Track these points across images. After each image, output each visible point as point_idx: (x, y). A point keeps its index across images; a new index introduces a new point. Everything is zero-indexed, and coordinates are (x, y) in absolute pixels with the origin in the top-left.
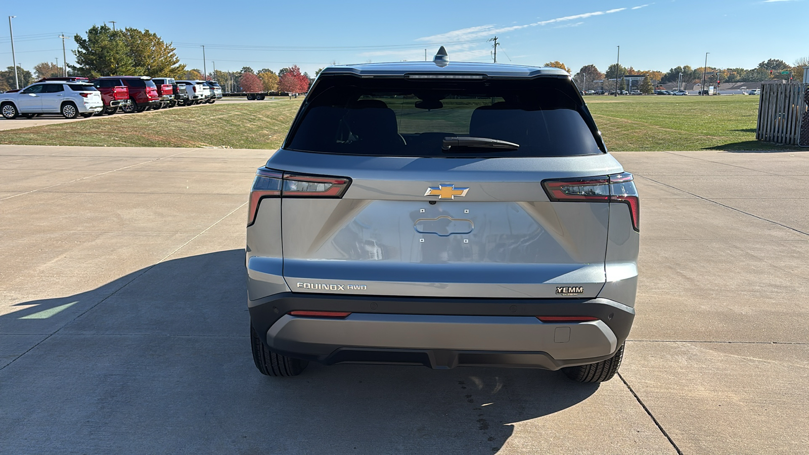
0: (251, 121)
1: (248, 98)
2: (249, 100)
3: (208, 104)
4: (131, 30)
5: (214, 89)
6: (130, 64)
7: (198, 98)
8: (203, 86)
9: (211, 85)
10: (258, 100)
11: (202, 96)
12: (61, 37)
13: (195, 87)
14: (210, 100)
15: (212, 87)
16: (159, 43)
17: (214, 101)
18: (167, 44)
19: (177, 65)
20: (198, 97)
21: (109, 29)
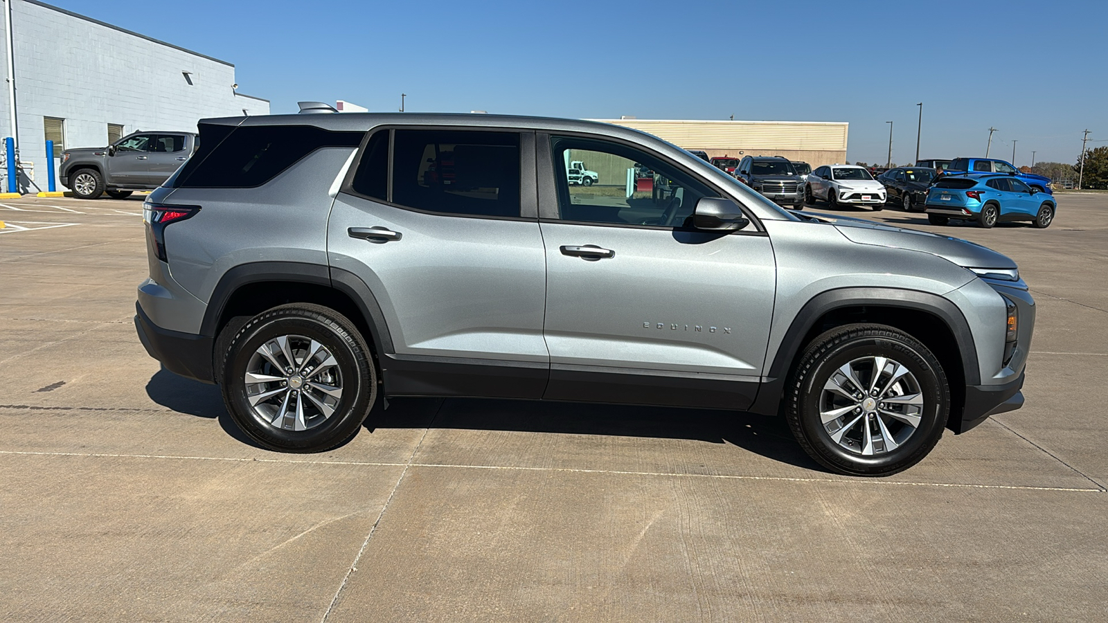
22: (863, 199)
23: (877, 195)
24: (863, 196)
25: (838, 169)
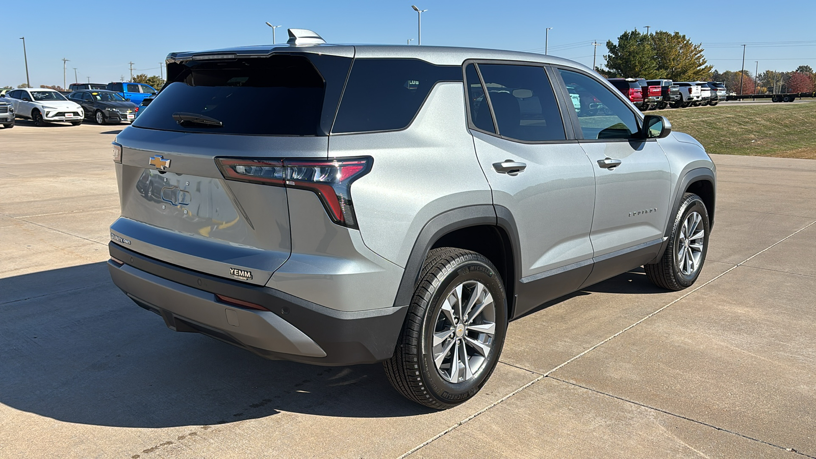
0: (741, 124)
1: (772, 100)
2: (774, 102)
3: (708, 106)
4: (661, 33)
5: (717, 90)
6: (654, 67)
7: (693, 100)
8: (702, 87)
9: (714, 87)
10: (785, 102)
11: (698, 97)
12: (594, 44)
13: (691, 88)
14: (711, 101)
15: (715, 88)
16: (687, 45)
17: (716, 103)
18: (695, 46)
19: (703, 67)
20: (693, 98)
21: (639, 34)
22: (66, 116)
23: (77, 112)
24: (66, 114)
25: (35, 92)
